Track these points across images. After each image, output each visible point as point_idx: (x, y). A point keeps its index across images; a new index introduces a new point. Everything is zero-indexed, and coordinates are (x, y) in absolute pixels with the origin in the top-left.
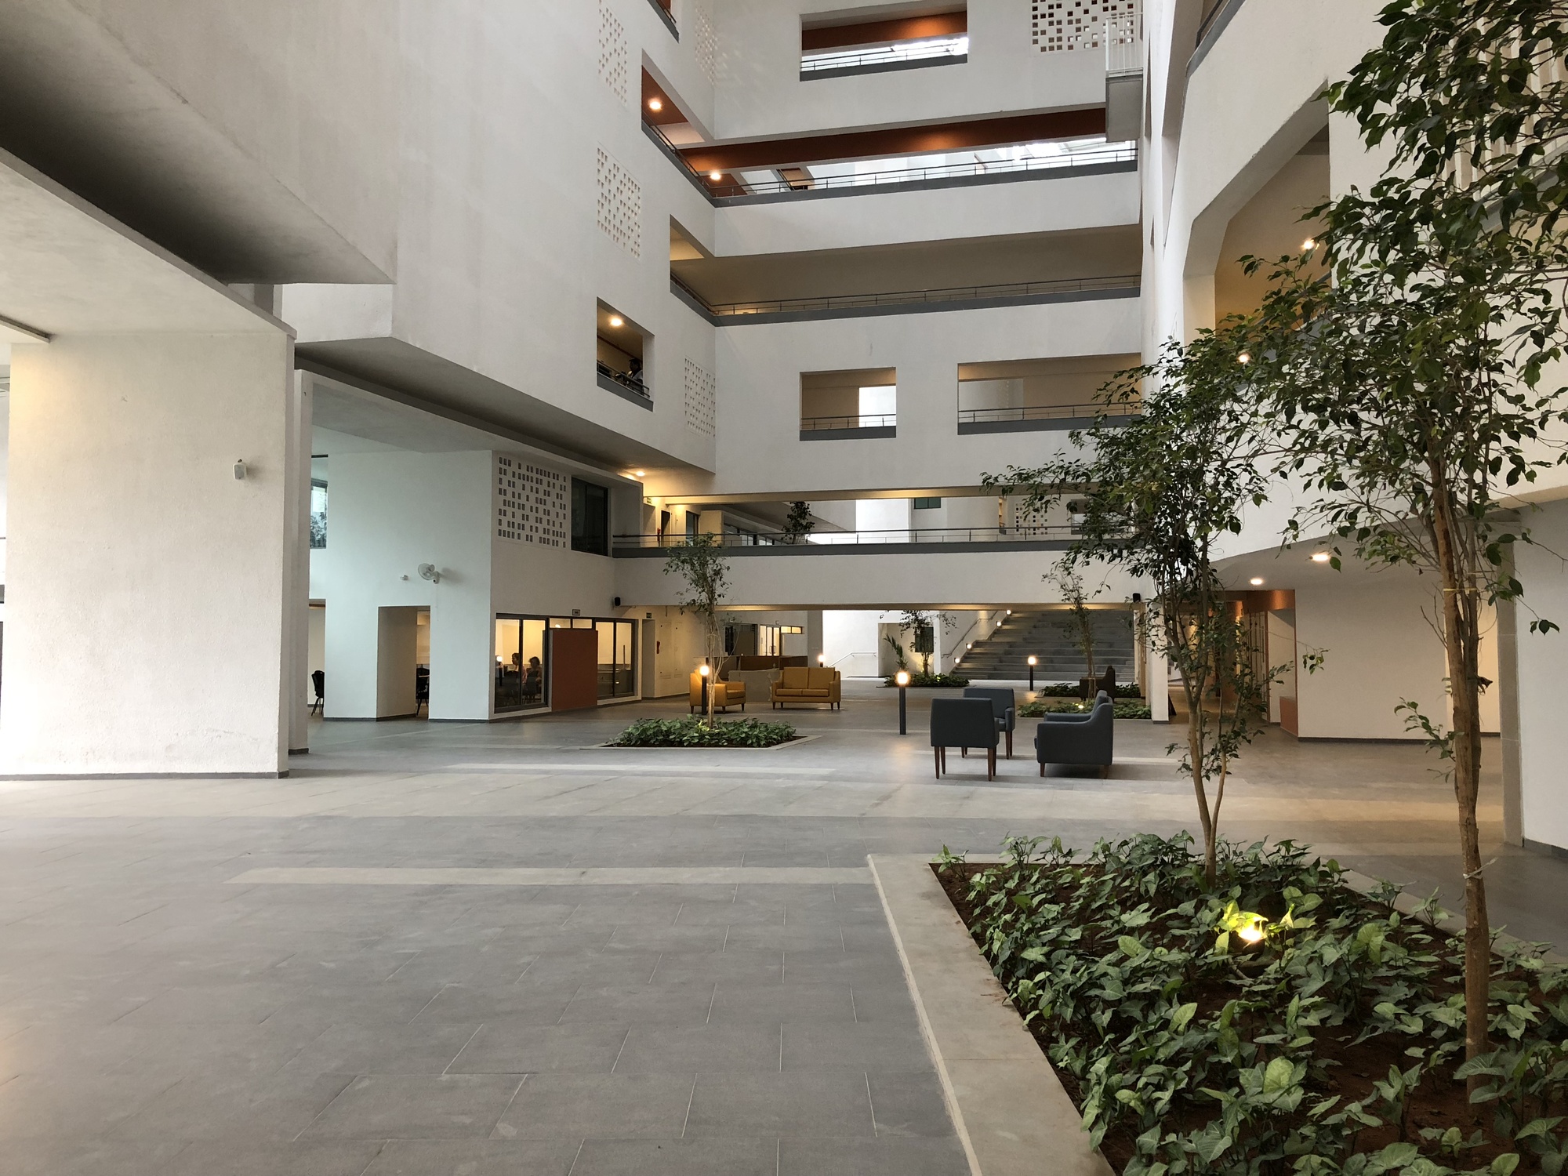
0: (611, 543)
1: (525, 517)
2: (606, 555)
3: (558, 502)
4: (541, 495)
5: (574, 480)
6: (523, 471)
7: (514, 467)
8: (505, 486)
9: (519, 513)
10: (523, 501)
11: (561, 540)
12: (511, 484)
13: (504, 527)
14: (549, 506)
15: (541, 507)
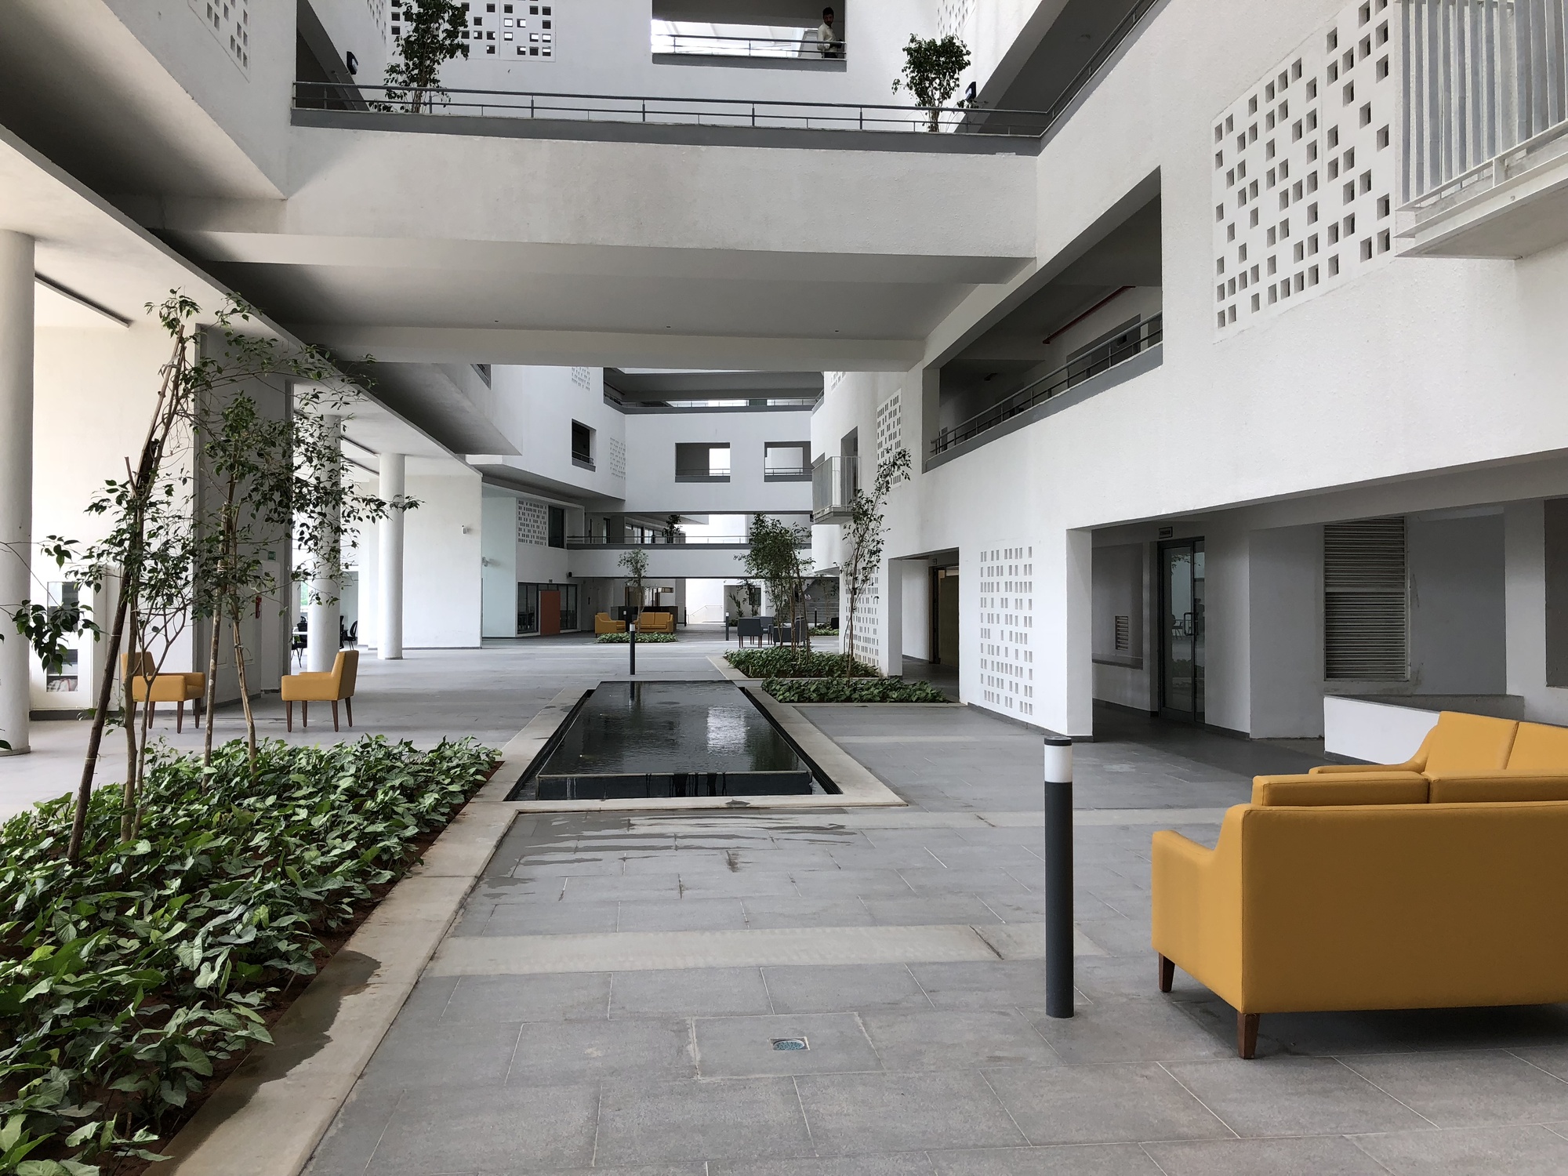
0: (566, 540)
1: (529, 531)
2: (563, 548)
3: (543, 521)
4: (535, 518)
5: (549, 507)
6: (528, 506)
7: (525, 505)
8: (521, 515)
9: (527, 528)
10: (528, 522)
11: (544, 542)
12: (524, 514)
13: (521, 537)
14: (539, 524)
15: (536, 524)
